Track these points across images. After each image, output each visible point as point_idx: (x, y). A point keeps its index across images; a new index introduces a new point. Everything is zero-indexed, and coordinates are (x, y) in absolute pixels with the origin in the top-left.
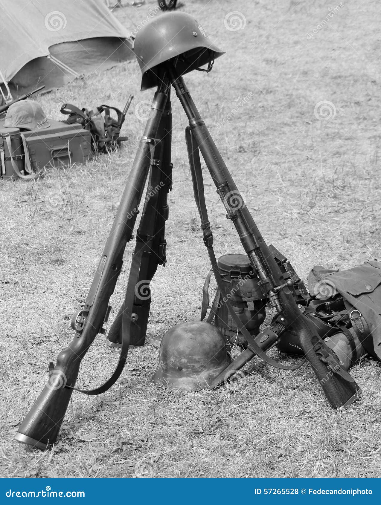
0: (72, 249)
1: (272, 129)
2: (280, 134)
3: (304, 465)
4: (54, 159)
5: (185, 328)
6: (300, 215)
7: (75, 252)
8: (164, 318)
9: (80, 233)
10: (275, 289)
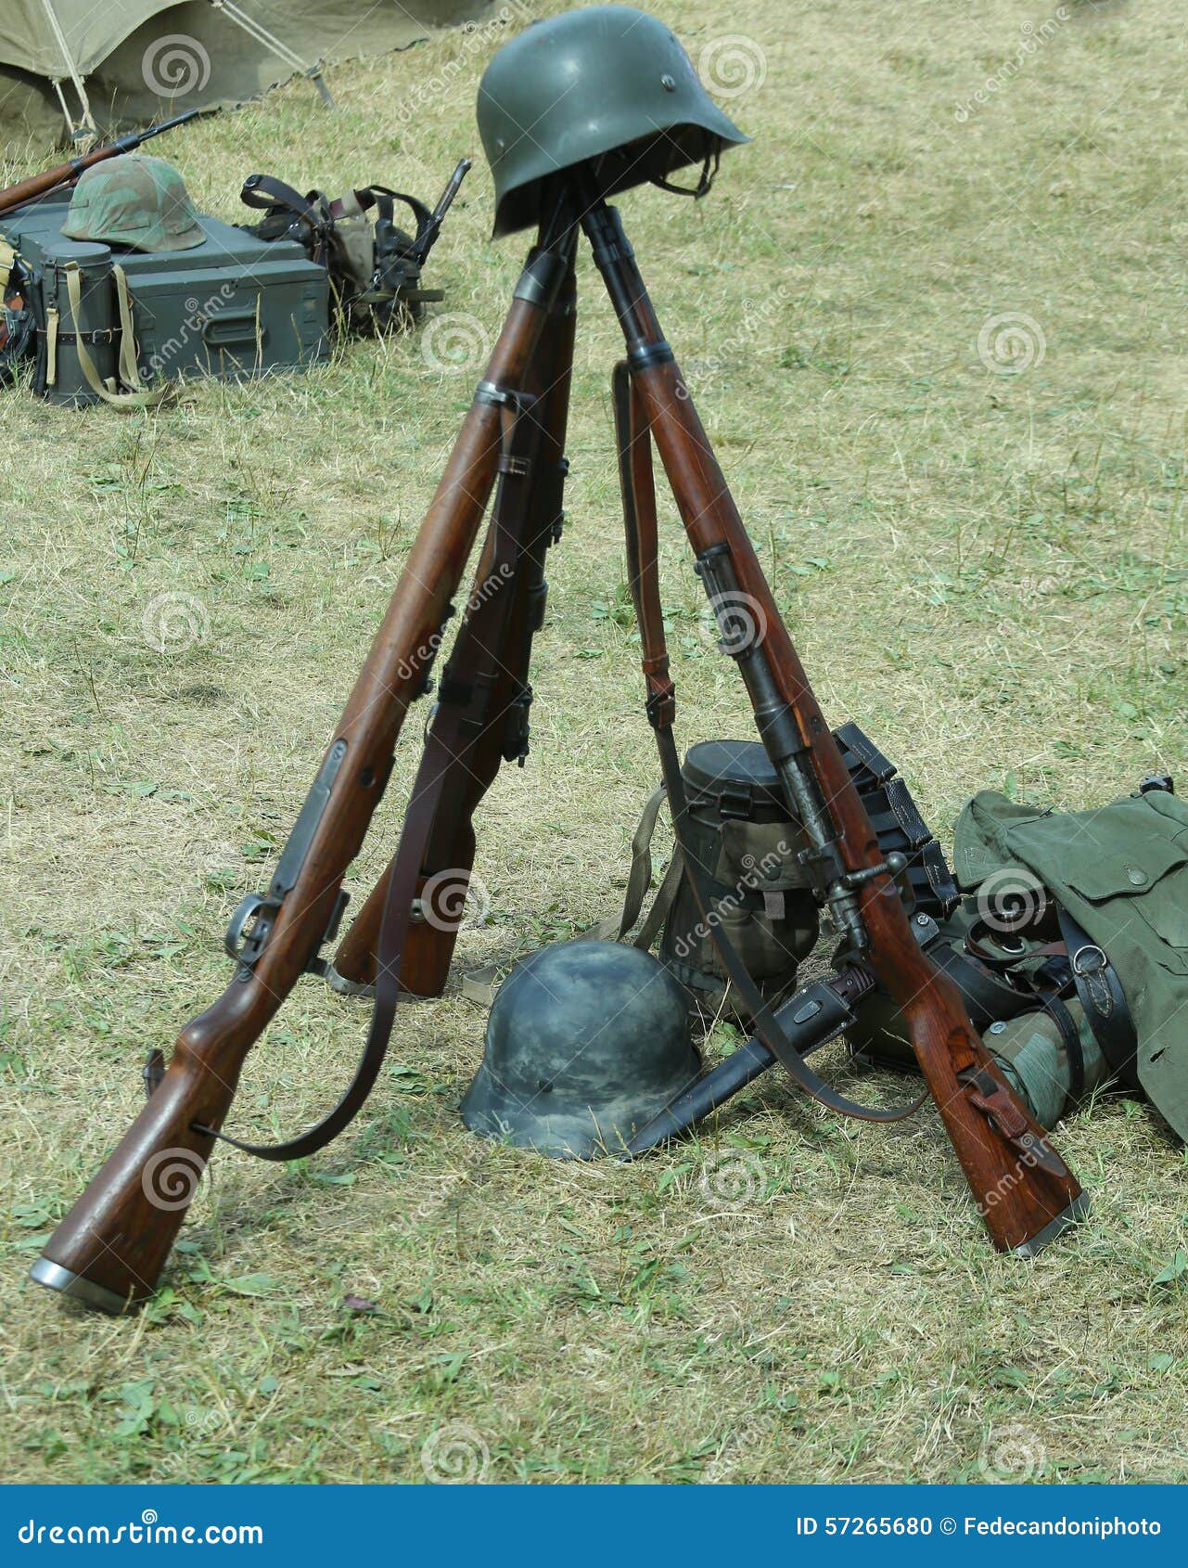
0: (246, 655)
1: (892, 295)
2: (915, 314)
3: (893, 1426)
4: (211, 346)
5: (571, 964)
6: (953, 597)
7: (253, 666)
8: (509, 910)
9: (273, 601)
10: (849, 877)
